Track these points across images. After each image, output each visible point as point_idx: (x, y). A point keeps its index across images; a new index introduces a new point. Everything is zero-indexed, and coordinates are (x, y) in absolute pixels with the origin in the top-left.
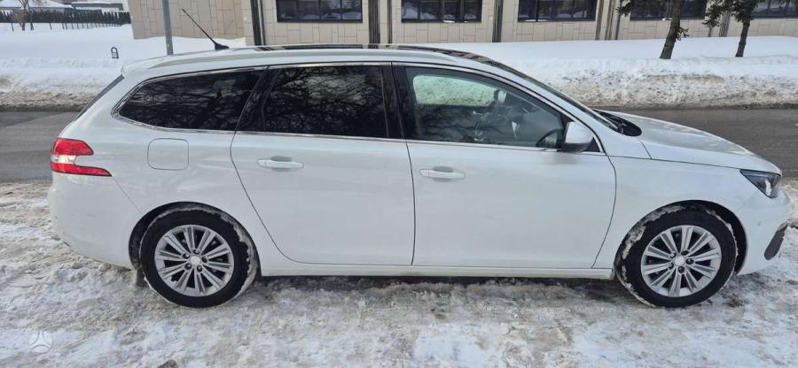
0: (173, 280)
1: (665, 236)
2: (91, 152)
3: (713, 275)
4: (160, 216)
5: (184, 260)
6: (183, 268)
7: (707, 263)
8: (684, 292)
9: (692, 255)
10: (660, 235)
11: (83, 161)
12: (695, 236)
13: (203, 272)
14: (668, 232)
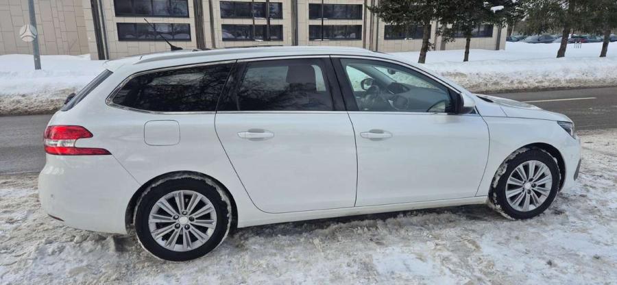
0: (163, 240)
1: (519, 169)
2: (91, 135)
3: (548, 193)
4: (153, 186)
5: (174, 221)
6: (174, 228)
7: (543, 186)
8: (532, 208)
9: (536, 181)
10: (516, 169)
11: (82, 143)
12: (537, 168)
13: (190, 229)
14: (521, 166)
